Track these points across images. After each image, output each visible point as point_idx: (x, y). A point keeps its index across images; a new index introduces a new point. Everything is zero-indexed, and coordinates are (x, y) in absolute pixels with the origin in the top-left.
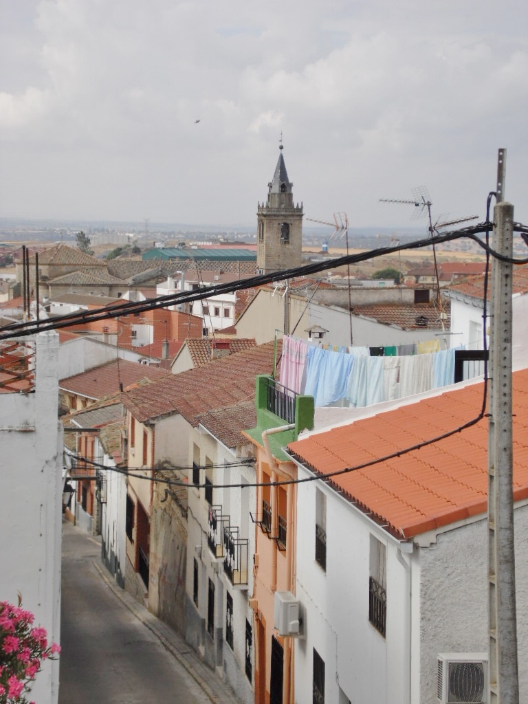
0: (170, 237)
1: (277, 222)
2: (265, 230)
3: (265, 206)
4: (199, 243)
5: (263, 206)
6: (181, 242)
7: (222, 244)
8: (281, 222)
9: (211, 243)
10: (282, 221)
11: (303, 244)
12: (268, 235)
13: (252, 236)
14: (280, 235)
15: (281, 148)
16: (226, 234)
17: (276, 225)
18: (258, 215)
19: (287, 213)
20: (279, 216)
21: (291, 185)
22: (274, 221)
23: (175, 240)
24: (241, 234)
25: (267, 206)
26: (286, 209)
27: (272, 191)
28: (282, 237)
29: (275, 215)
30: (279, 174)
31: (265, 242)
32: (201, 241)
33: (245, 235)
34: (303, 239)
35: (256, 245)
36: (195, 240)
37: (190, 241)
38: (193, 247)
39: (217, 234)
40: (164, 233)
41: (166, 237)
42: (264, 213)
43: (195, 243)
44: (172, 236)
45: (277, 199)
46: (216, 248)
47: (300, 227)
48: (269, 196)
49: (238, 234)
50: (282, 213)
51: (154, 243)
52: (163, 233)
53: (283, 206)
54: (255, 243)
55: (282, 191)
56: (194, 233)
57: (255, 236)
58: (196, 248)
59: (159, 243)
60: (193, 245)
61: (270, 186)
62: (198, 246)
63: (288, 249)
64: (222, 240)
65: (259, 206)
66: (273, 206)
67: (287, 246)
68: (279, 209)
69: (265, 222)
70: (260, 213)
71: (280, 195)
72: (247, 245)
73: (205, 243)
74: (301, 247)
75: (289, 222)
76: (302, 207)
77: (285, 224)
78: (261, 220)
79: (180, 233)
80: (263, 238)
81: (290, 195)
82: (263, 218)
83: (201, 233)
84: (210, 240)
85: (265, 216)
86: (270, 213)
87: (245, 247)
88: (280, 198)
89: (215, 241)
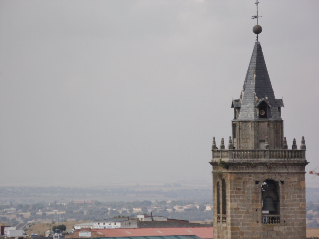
0: (34, 216)
1: (253, 178)
2: (228, 195)
3: (226, 148)
4: (95, 226)
5: (223, 147)
6: (58, 224)
7: (141, 224)
8: (261, 178)
9: (119, 225)
10: (263, 175)
11: (307, 222)
12: (235, 205)
13: (203, 208)
14: (260, 205)
15: (258, 30)
16: (149, 203)
17: (251, 185)
18: (213, 164)
19: (273, 160)
20: (255, 166)
21: (279, 104)
22: (247, 178)
23: (46, 222)
24: (181, 204)
25: (232, 147)
26: (270, 152)
27: (241, 117)
28: (263, 209)
29: (248, 165)
30: (253, 83)
31: (229, 219)
32: (99, 221)
33: (190, 206)
34: (309, 212)
35: (211, 225)
36: (86, 219)
37: (77, 222)
38: (82, 234)
39: (131, 205)
40: (24, 208)
41: (27, 214)
42: (226, 160)
43: (86, 225)
44: (40, 213)
45: (251, 132)
46: (129, 233)
47: (302, 189)
48: (234, 125)
49: (174, 203)
50: (263, 160)
51: (3, 228)
52: (20, 207)
53: (263, 146)
54: (209, 221)
55: (261, 116)
56: (85, 204)
57: (208, 208)
58: (88, 235)
59: (13, 228)
60: (82, 230)
61: (236, 106)
62: (93, 231)
63: (278, 233)
64: (141, 217)
65: (214, 147)
66: (243, 146)
67: (277, 228)
68: (256, 152)
69: (228, 178)
70: (217, 160)
71: (256, 123)
72: (193, 225)
73: (107, 225)
74: (304, 229)
75: (277, 179)
76: (304, 147)
77: (270, 182)
78: (221, 175)
79: (55, 206)
80: (224, 212)
81: (279, 124)
82: (225, 171)
83: (98, 204)
84: (118, 218)
85: (227, 166)
86: (238, 160)
87: (190, 231)
88: (256, 130)
89: (127, 219)
